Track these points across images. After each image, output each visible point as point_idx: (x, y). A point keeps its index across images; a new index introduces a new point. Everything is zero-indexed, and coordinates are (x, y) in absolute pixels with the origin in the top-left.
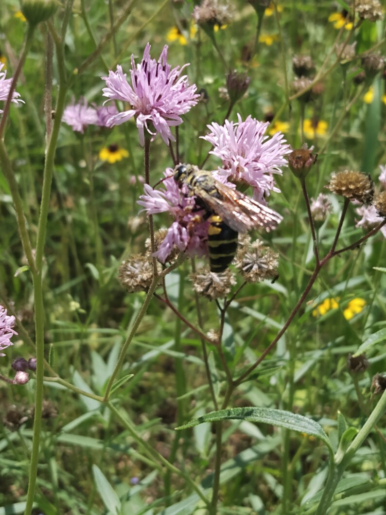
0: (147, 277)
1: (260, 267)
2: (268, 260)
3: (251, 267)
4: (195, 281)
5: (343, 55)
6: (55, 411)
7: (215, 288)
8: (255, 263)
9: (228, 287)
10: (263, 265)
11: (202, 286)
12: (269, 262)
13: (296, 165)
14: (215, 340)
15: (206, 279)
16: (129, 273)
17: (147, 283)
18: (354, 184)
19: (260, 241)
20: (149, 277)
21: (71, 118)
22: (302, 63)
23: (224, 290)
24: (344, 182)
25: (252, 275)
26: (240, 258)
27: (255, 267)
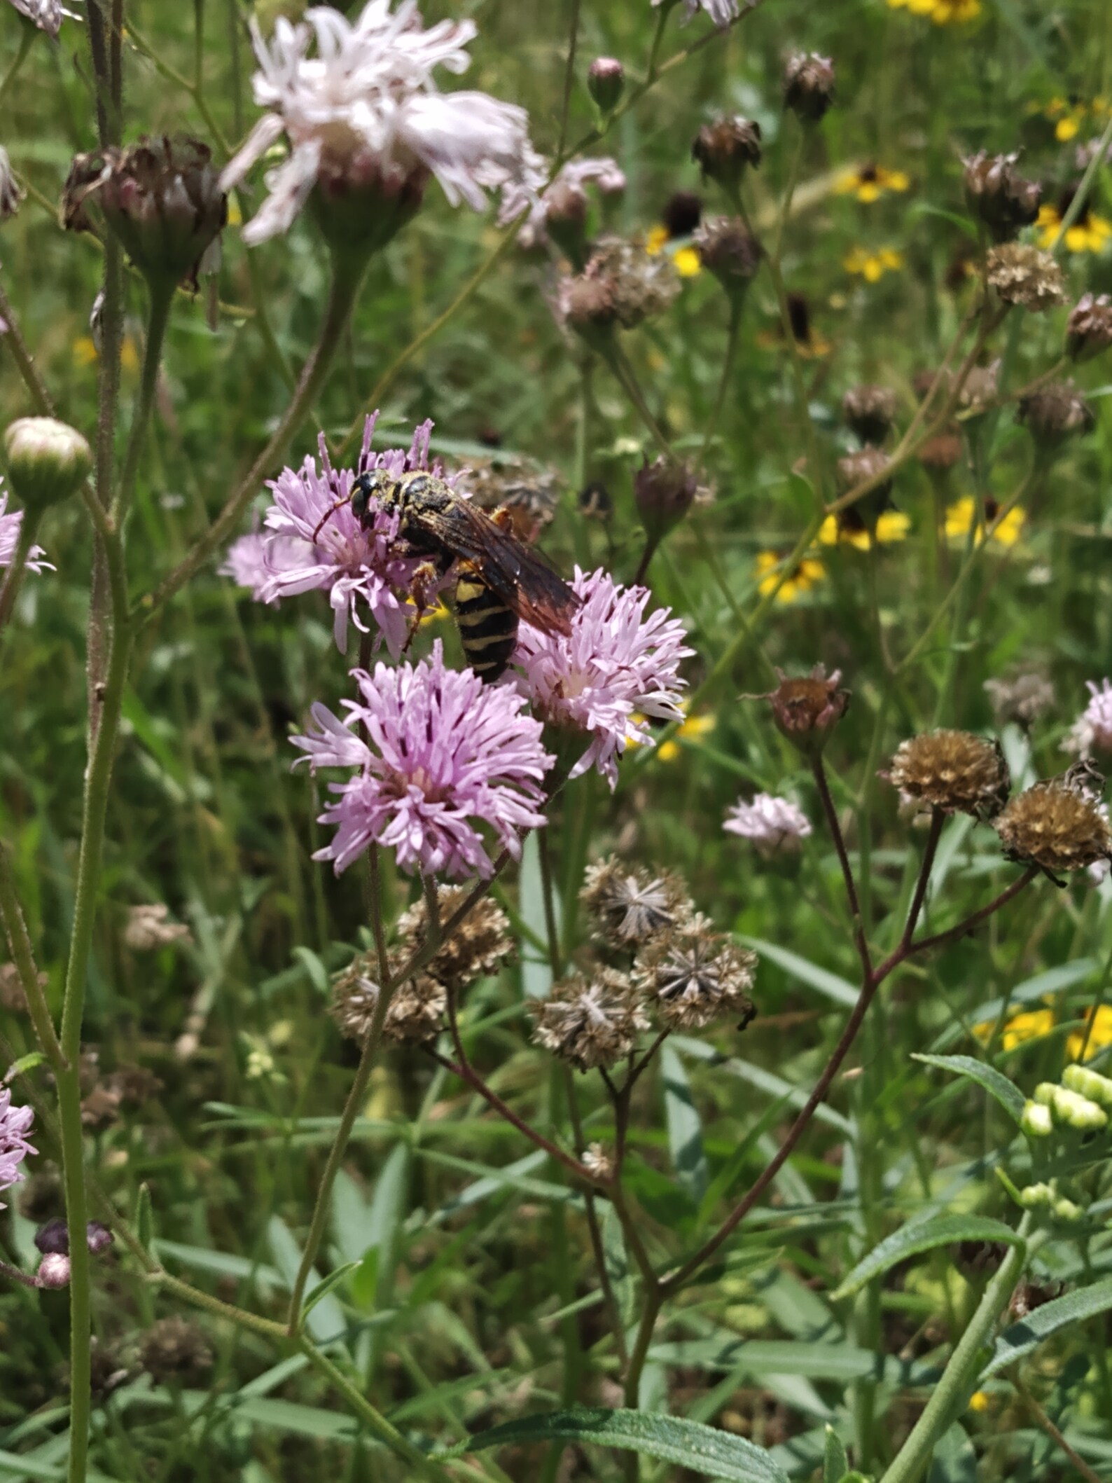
0: (405, 1010)
1: (704, 989)
2: (725, 970)
3: (682, 988)
4: (541, 1019)
5: (965, 396)
6: (207, 1351)
7: (592, 1039)
8: (691, 976)
9: (627, 1036)
10: (714, 983)
11: (557, 1033)
12: (726, 975)
13: (792, 721)
14: (602, 1173)
15: (572, 1012)
16: (358, 999)
17: (406, 1026)
18: (953, 769)
19: (704, 919)
20: (410, 1012)
21: (250, 568)
22: (870, 405)
23: (617, 1045)
24: (927, 762)
25: (682, 1010)
26: (652, 962)
27: (693, 986)
